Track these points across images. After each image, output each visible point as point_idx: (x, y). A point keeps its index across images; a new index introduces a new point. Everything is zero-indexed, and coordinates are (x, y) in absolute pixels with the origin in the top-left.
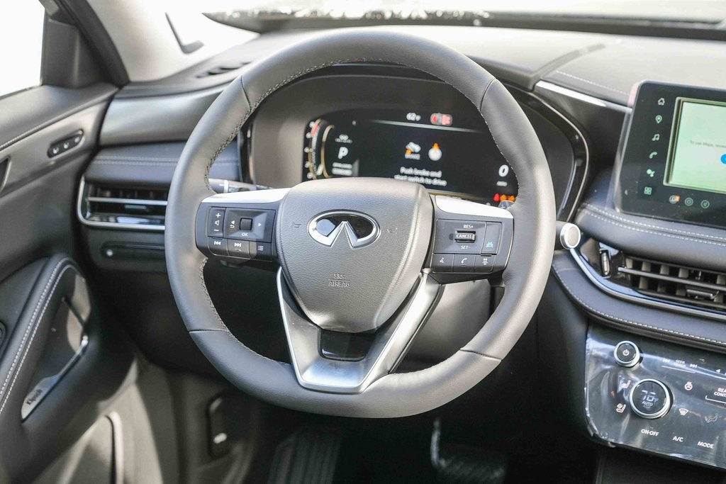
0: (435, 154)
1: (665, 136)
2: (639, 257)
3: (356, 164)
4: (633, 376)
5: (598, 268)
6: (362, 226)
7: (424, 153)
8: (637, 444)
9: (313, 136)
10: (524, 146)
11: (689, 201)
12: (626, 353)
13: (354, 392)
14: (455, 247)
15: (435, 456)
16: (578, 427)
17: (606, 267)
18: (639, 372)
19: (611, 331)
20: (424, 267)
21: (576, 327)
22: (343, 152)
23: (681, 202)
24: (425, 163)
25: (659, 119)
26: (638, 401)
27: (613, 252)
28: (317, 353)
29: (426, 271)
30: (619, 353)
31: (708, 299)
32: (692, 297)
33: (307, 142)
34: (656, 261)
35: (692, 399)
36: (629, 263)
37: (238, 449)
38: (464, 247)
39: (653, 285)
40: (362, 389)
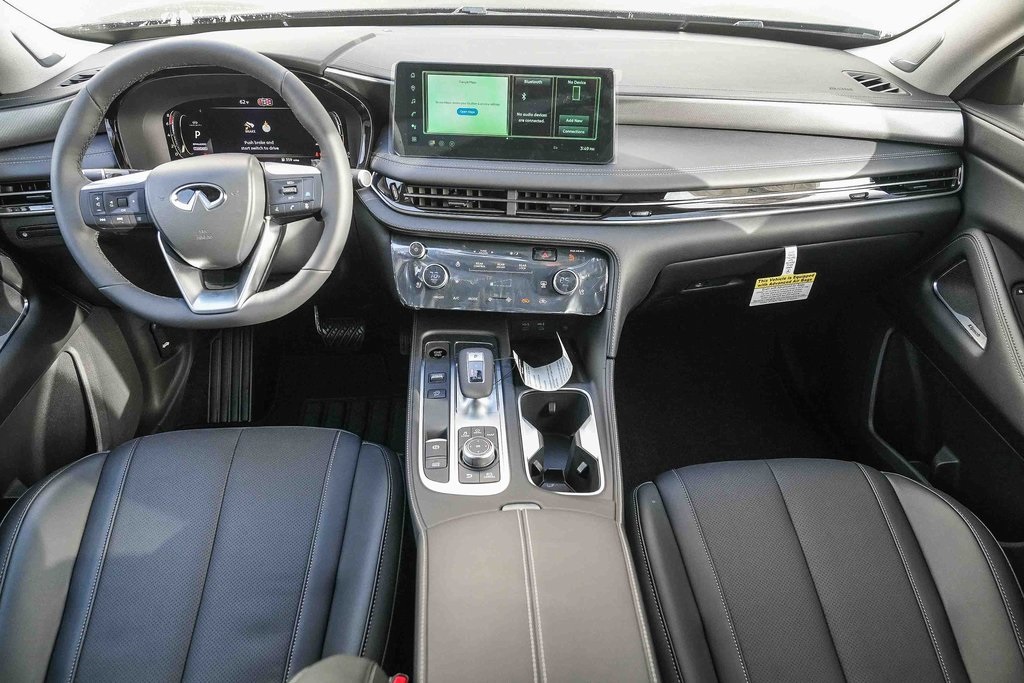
0: (266, 128)
1: (419, 100)
2: (416, 185)
3: (210, 142)
4: (423, 264)
5: (391, 197)
6: (212, 193)
7: (258, 127)
8: (432, 306)
9: (172, 123)
10: (318, 121)
11: (441, 143)
12: (416, 249)
13: (234, 310)
14: (284, 199)
15: (318, 327)
16: (394, 300)
17: (396, 195)
18: (427, 261)
19: (405, 236)
20: (265, 215)
21: (384, 237)
22: (197, 134)
23: (437, 144)
24: (260, 136)
25: (413, 87)
26: (428, 280)
27: (398, 184)
28: (201, 287)
29: (268, 218)
30: (412, 250)
31: (462, 206)
32: (453, 206)
33: (167, 129)
34: (427, 186)
35: (461, 273)
36: (410, 190)
37: (181, 349)
38: (290, 198)
39: (428, 202)
40: (239, 307)
